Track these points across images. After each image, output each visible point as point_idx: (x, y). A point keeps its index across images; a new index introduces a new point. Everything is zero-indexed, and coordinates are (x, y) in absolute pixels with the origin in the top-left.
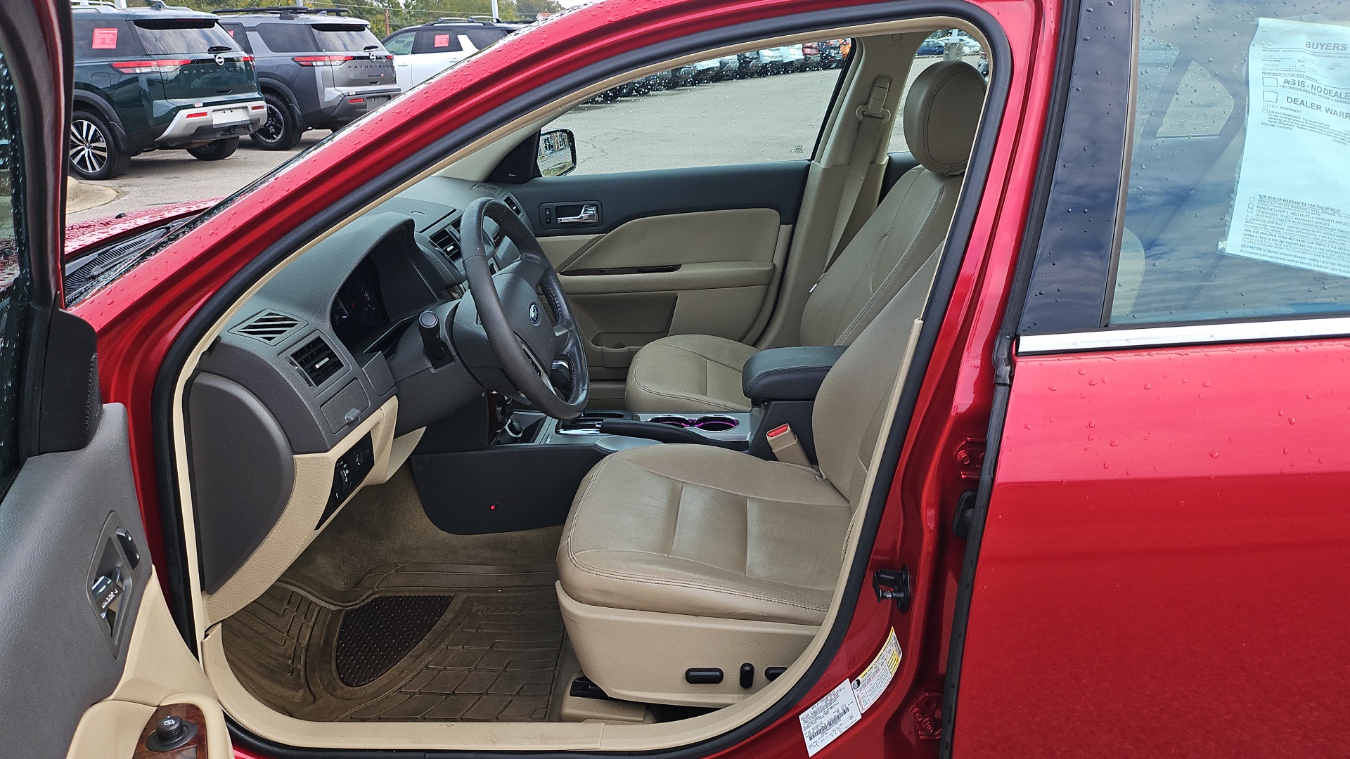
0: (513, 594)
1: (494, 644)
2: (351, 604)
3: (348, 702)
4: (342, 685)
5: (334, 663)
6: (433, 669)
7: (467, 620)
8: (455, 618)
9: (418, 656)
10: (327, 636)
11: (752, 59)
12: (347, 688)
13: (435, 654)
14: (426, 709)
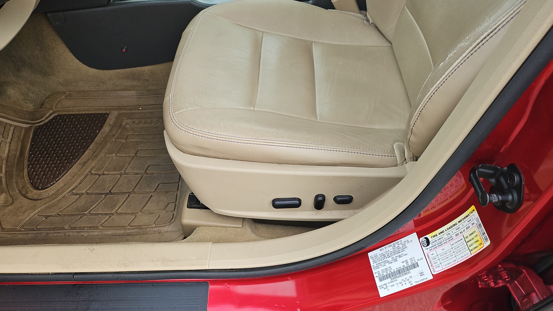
0: (151, 111)
1: (138, 151)
2: (39, 121)
3: (35, 202)
4: (31, 189)
5: (26, 171)
6: (95, 174)
7: (119, 131)
8: (111, 131)
9: (84, 164)
10: (21, 149)
12: (35, 191)
13: (96, 161)
14: (91, 206)
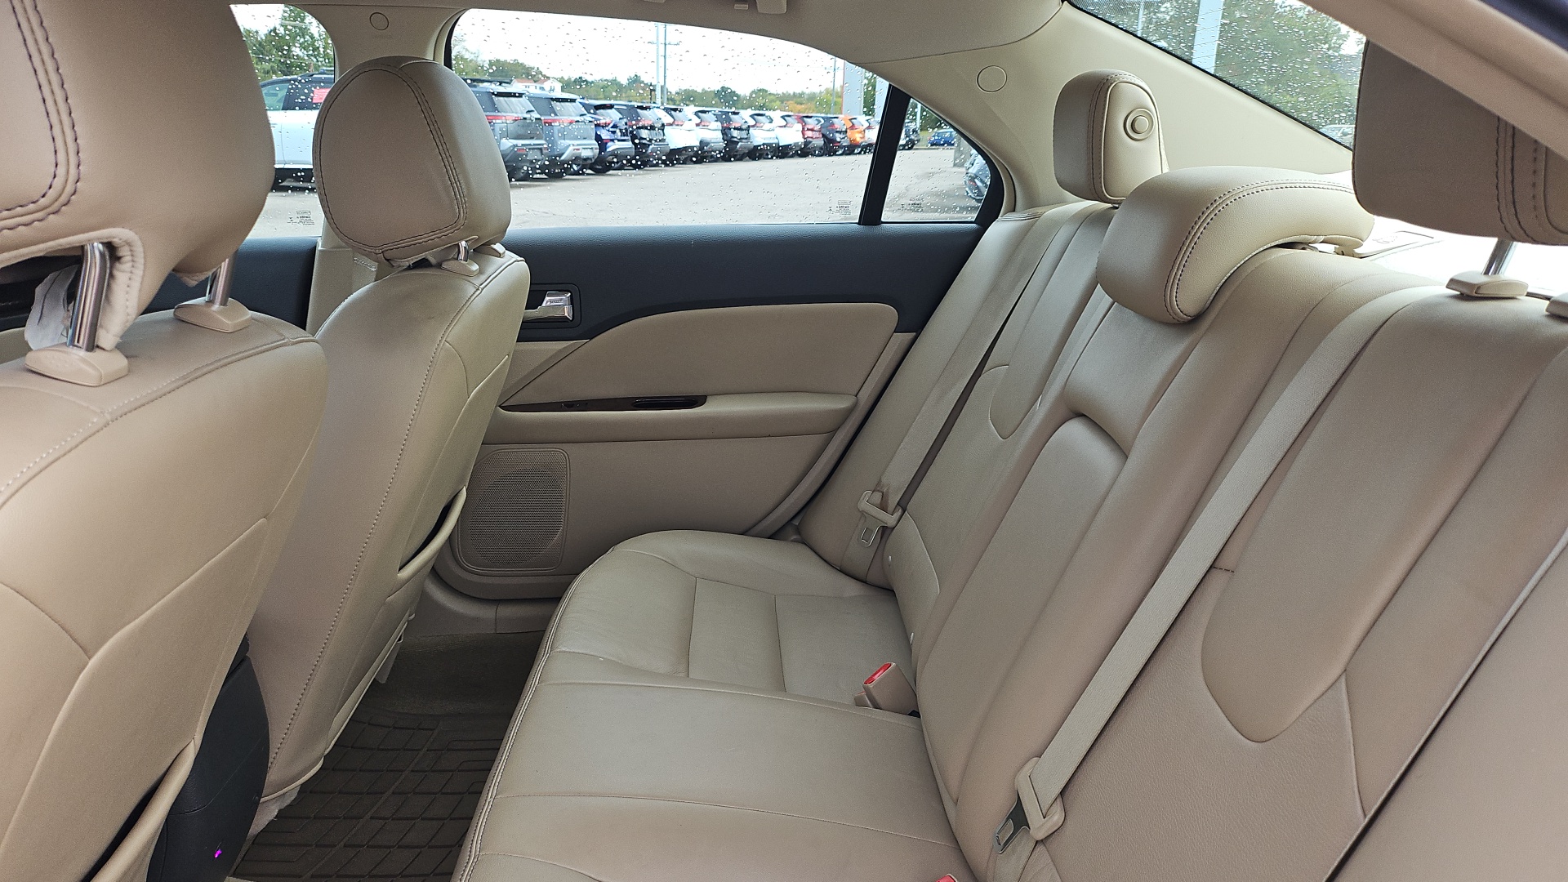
11: (741, 139)
